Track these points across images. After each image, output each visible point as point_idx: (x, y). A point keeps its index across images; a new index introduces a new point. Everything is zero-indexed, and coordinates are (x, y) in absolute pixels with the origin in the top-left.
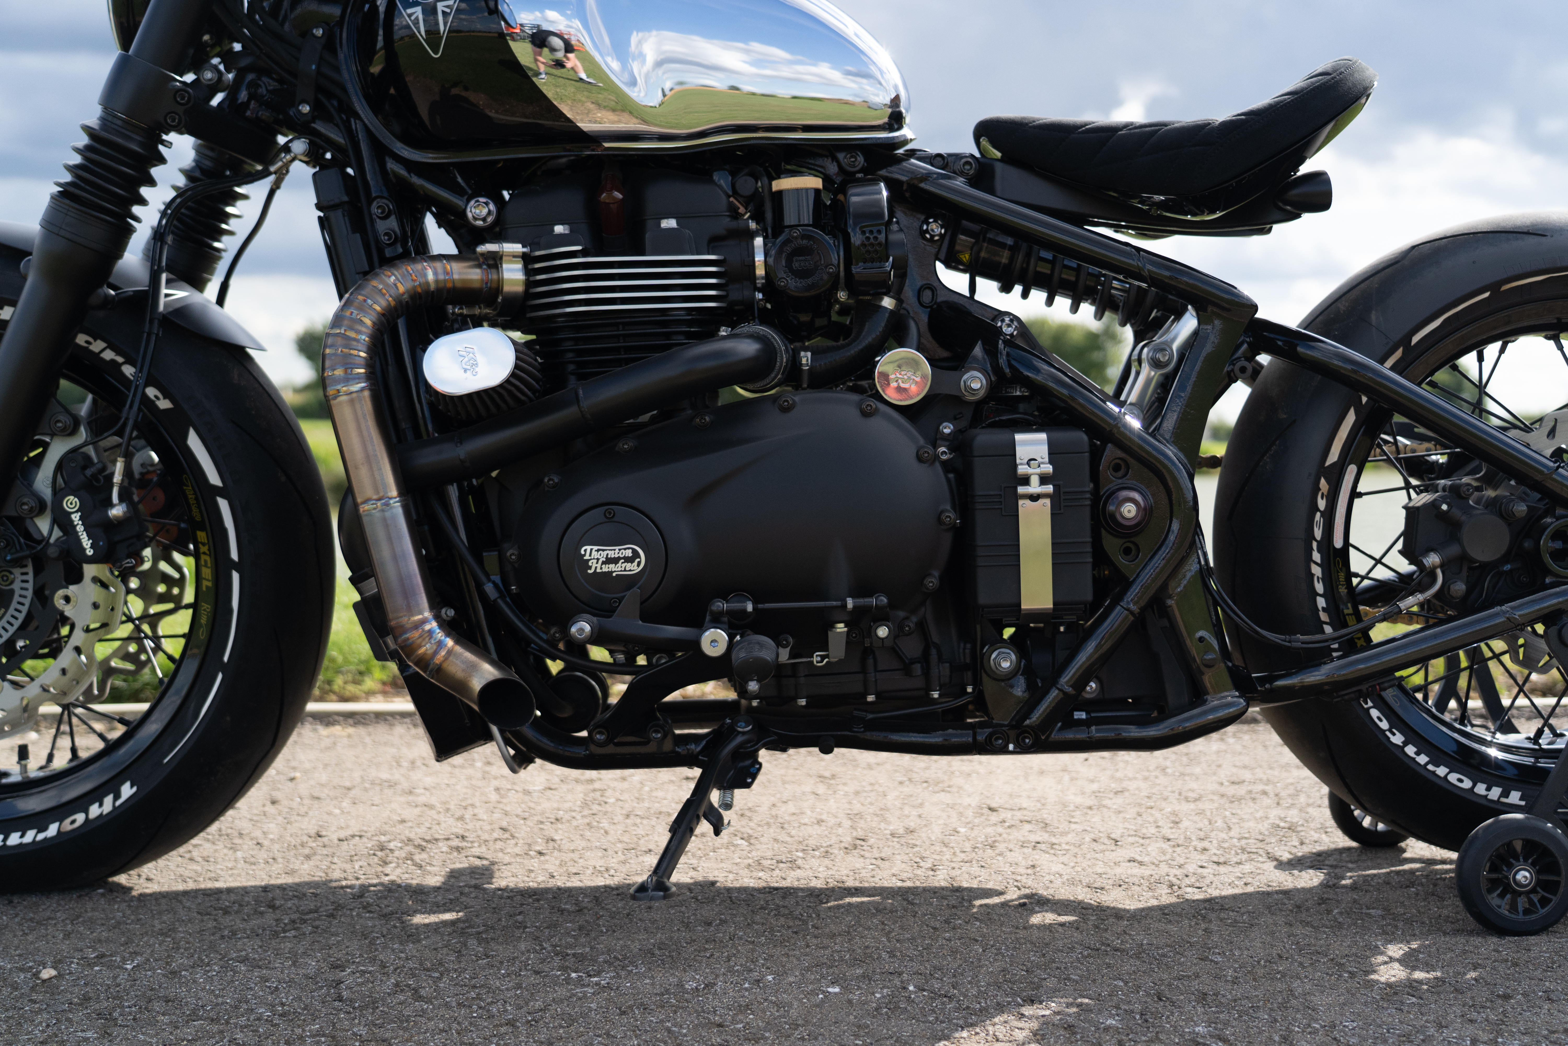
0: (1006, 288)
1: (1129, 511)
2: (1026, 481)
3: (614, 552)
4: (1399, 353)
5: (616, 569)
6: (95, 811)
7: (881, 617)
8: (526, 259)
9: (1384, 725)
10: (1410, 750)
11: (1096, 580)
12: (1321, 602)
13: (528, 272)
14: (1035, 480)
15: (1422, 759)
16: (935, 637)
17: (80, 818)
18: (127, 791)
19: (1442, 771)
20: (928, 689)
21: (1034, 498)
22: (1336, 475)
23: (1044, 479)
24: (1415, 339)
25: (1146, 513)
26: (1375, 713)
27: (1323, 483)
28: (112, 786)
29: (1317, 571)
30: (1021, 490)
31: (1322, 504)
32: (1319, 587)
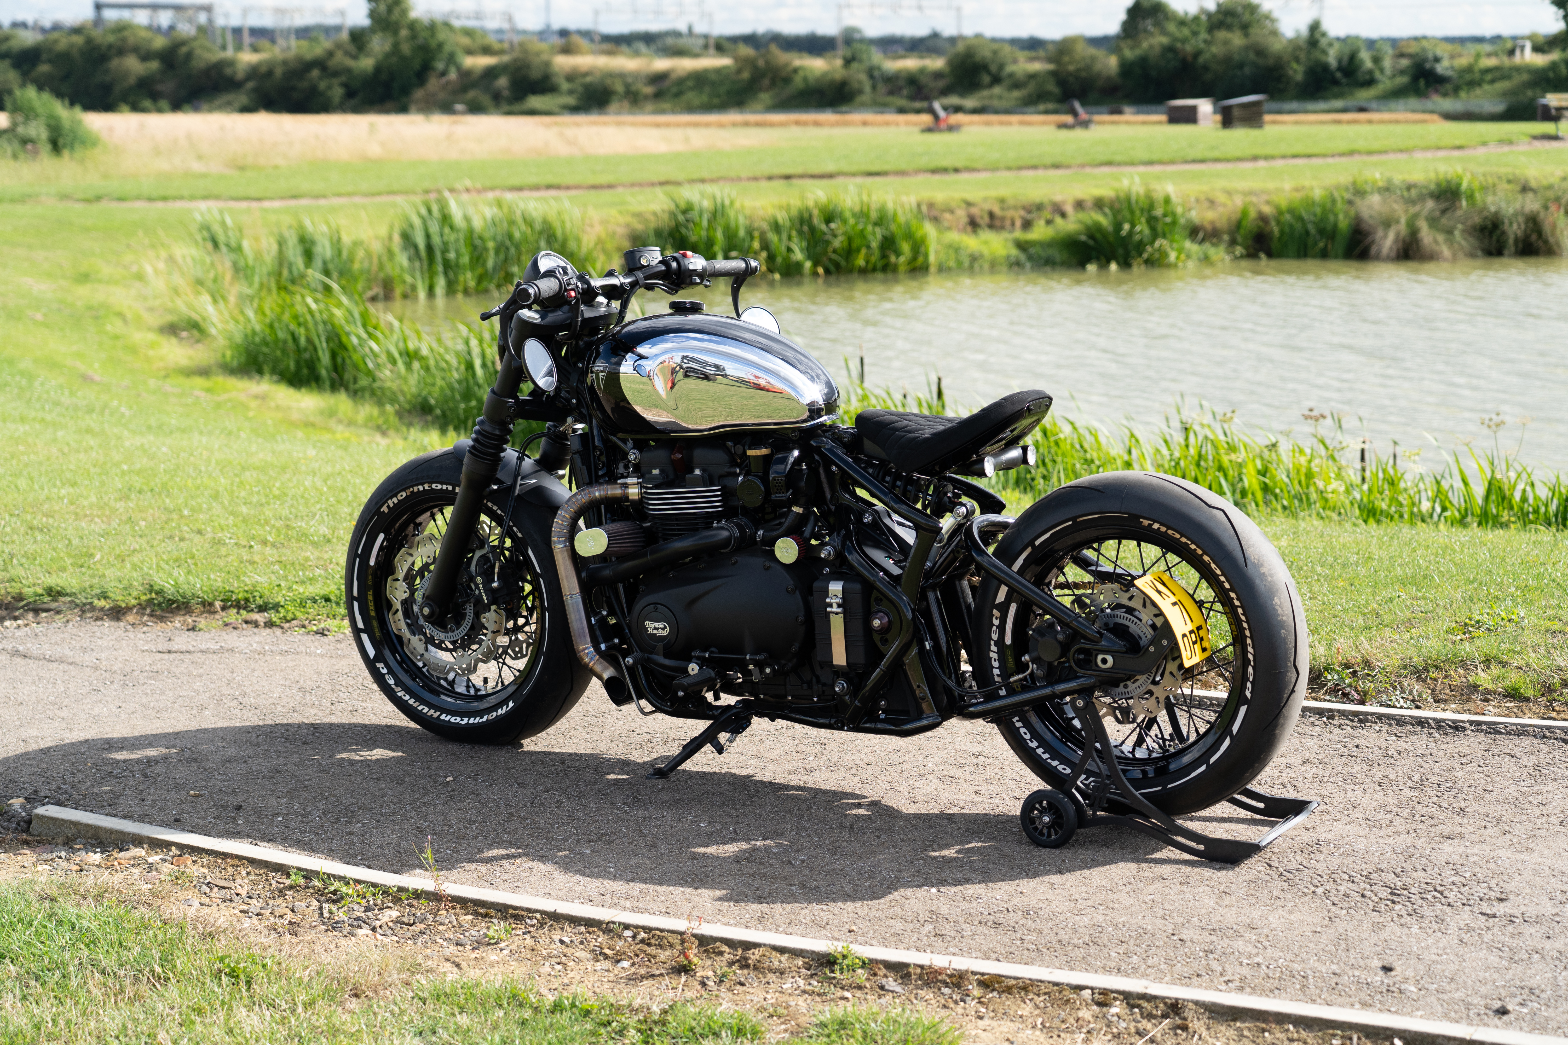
1: (877, 623)
2: (831, 605)
3: (657, 625)
4: (1030, 549)
5: (658, 633)
6: (500, 712)
7: (767, 664)
9: (1027, 737)
10: (1040, 751)
11: (868, 654)
12: (996, 672)
14: (835, 605)
15: (1045, 756)
17: (494, 714)
18: (511, 704)
19: (1055, 763)
20: (812, 696)
21: (837, 613)
22: (1003, 608)
23: (839, 606)
24: (1037, 543)
26: (1022, 730)
27: (995, 612)
28: (505, 702)
29: (994, 656)
30: (829, 609)
31: (996, 622)
32: (996, 664)
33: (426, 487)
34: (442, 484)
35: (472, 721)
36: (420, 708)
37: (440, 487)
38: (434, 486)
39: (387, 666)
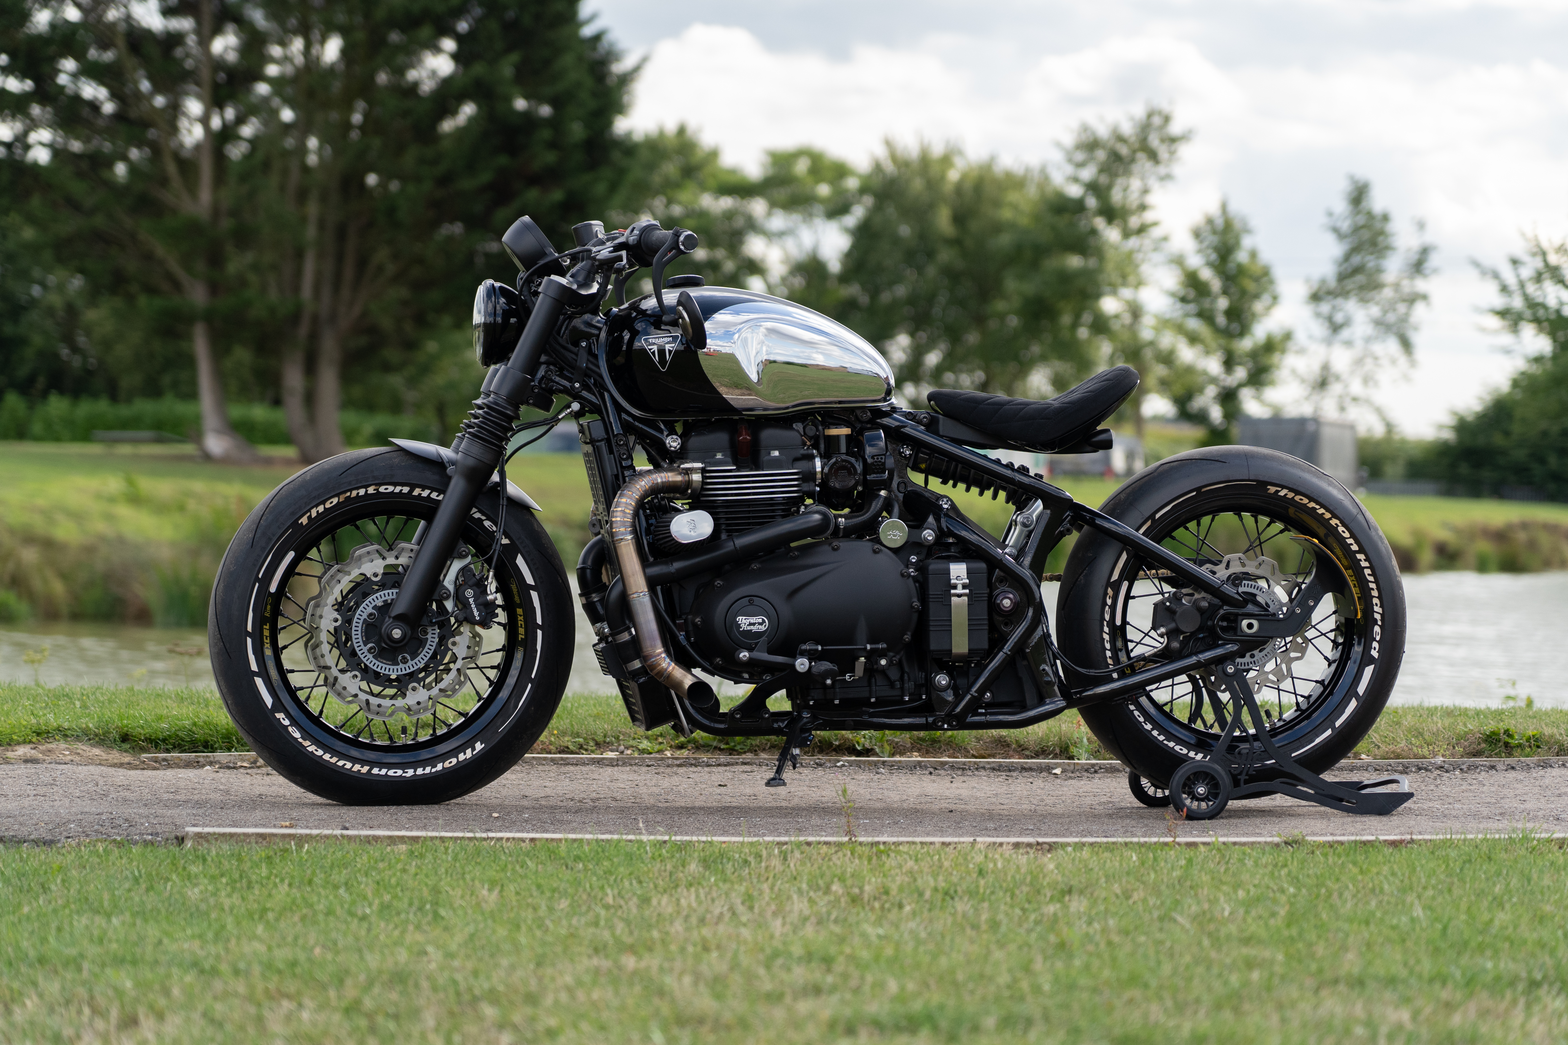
0: (944, 482)
1: (1007, 603)
2: (955, 587)
3: (753, 620)
4: (1149, 523)
5: (754, 628)
6: (462, 757)
7: (882, 654)
8: (703, 471)
9: (1141, 719)
10: (1155, 733)
11: (990, 640)
12: (1108, 654)
13: (704, 477)
14: (960, 587)
15: (1161, 738)
16: (907, 669)
17: (454, 761)
18: (479, 746)
19: (1171, 744)
20: (903, 695)
21: (959, 596)
22: (1116, 587)
23: (964, 587)
24: (1157, 516)
25: (1016, 605)
26: (1136, 713)
27: (1110, 591)
28: (470, 744)
29: (1106, 637)
30: (953, 591)
31: (1109, 602)
32: (1108, 646)
33: (371, 490)
34: (395, 484)
35: (420, 771)
36: (340, 763)
37: (391, 489)
38: (382, 489)
39: (289, 715)
